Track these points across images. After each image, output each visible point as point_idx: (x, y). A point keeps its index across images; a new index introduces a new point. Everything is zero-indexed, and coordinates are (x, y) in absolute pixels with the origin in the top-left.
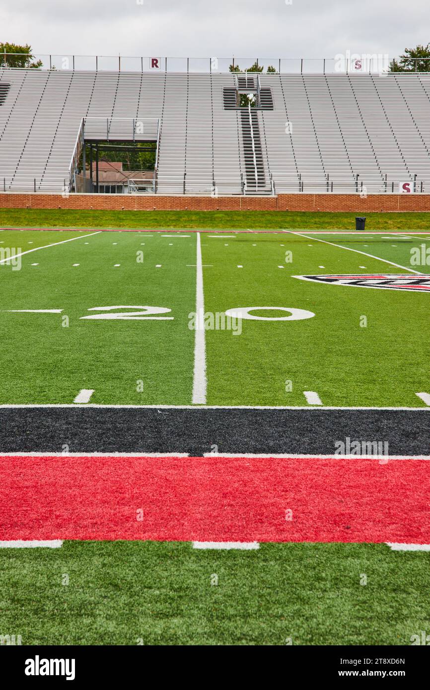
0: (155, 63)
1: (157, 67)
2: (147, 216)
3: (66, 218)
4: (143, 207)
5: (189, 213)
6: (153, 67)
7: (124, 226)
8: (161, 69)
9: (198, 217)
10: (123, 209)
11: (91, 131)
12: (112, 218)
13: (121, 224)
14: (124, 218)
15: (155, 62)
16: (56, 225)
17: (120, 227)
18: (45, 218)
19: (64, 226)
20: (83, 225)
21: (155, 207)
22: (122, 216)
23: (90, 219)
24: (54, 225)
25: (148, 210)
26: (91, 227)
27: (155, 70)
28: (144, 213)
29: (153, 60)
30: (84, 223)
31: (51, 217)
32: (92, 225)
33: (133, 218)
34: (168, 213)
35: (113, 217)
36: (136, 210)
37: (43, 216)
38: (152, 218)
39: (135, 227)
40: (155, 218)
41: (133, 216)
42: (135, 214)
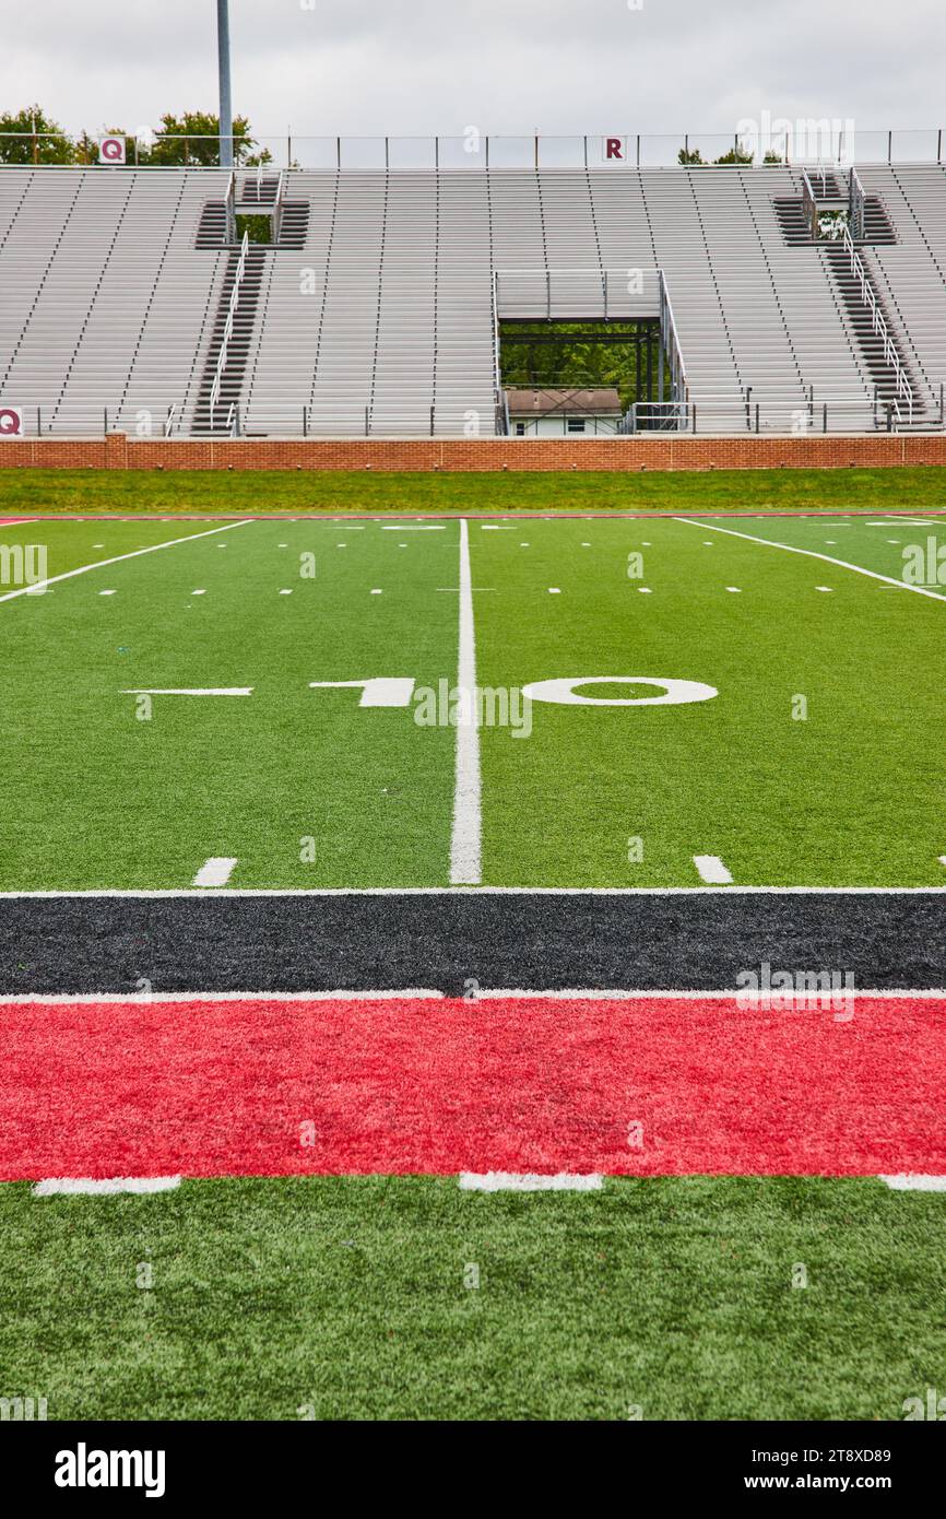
0: (613, 148)
1: (618, 156)
2: (706, 484)
3: (529, 492)
4: (688, 463)
5: (797, 476)
6: (609, 156)
7: (662, 505)
8: (627, 161)
9: (816, 483)
10: (643, 468)
11: (511, 299)
12: (631, 489)
13: (655, 501)
14: (656, 488)
15: (614, 145)
16: (514, 507)
17: (655, 507)
18: (484, 493)
19: (530, 508)
20: (572, 505)
21: (712, 464)
22: (650, 484)
23: (581, 492)
24: (510, 507)
25: (698, 470)
26: (589, 509)
27: (614, 163)
28: (695, 477)
29: (610, 142)
30: (573, 500)
31: (495, 489)
32: (591, 506)
33: (674, 487)
34: (746, 476)
35: (631, 485)
36: (671, 470)
37: (478, 487)
38: (716, 487)
39: (689, 508)
40: (725, 486)
41: (673, 483)
42: (677, 478)
